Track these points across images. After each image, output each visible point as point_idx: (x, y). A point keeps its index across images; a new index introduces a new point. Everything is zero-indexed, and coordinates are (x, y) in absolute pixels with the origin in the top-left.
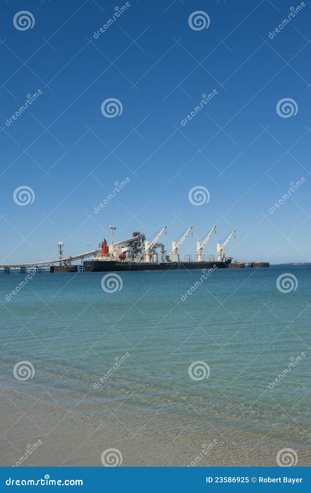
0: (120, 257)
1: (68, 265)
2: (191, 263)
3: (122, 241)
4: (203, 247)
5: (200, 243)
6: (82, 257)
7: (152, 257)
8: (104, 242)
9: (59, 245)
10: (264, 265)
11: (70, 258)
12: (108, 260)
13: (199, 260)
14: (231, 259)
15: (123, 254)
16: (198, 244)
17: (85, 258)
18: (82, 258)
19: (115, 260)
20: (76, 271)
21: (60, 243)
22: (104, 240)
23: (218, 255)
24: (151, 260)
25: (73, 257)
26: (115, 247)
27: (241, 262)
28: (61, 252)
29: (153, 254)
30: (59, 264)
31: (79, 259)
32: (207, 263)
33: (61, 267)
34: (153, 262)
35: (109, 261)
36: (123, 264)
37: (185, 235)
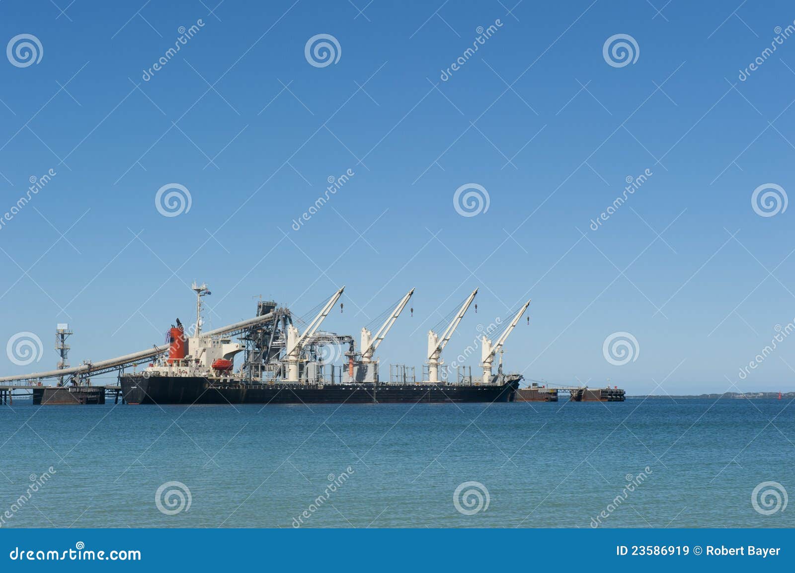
0: (215, 368)
1: (81, 386)
2: (409, 386)
3: (229, 327)
4: (443, 347)
5: (436, 336)
6: (120, 365)
7: (305, 370)
8: (176, 326)
9: (58, 331)
10: (610, 395)
11: (86, 367)
12: (183, 375)
13: (433, 379)
14: (519, 380)
15: (225, 359)
16: (431, 337)
17: (127, 367)
18: (120, 369)
19: (203, 374)
20: (102, 401)
21: (62, 327)
22: (178, 321)
23: (485, 368)
24: (303, 377)
25: (95, 364)
26: (206, 340)
27: (550, 387)
28: (65, 352)
29: (307, 362)
30: (59, 382)
31: (111, 369)
32: (454, 387)
33: (61, 390)
34: (307, 381)
35: (187, 376)
36: (225, 386)
37: (393, 313)
